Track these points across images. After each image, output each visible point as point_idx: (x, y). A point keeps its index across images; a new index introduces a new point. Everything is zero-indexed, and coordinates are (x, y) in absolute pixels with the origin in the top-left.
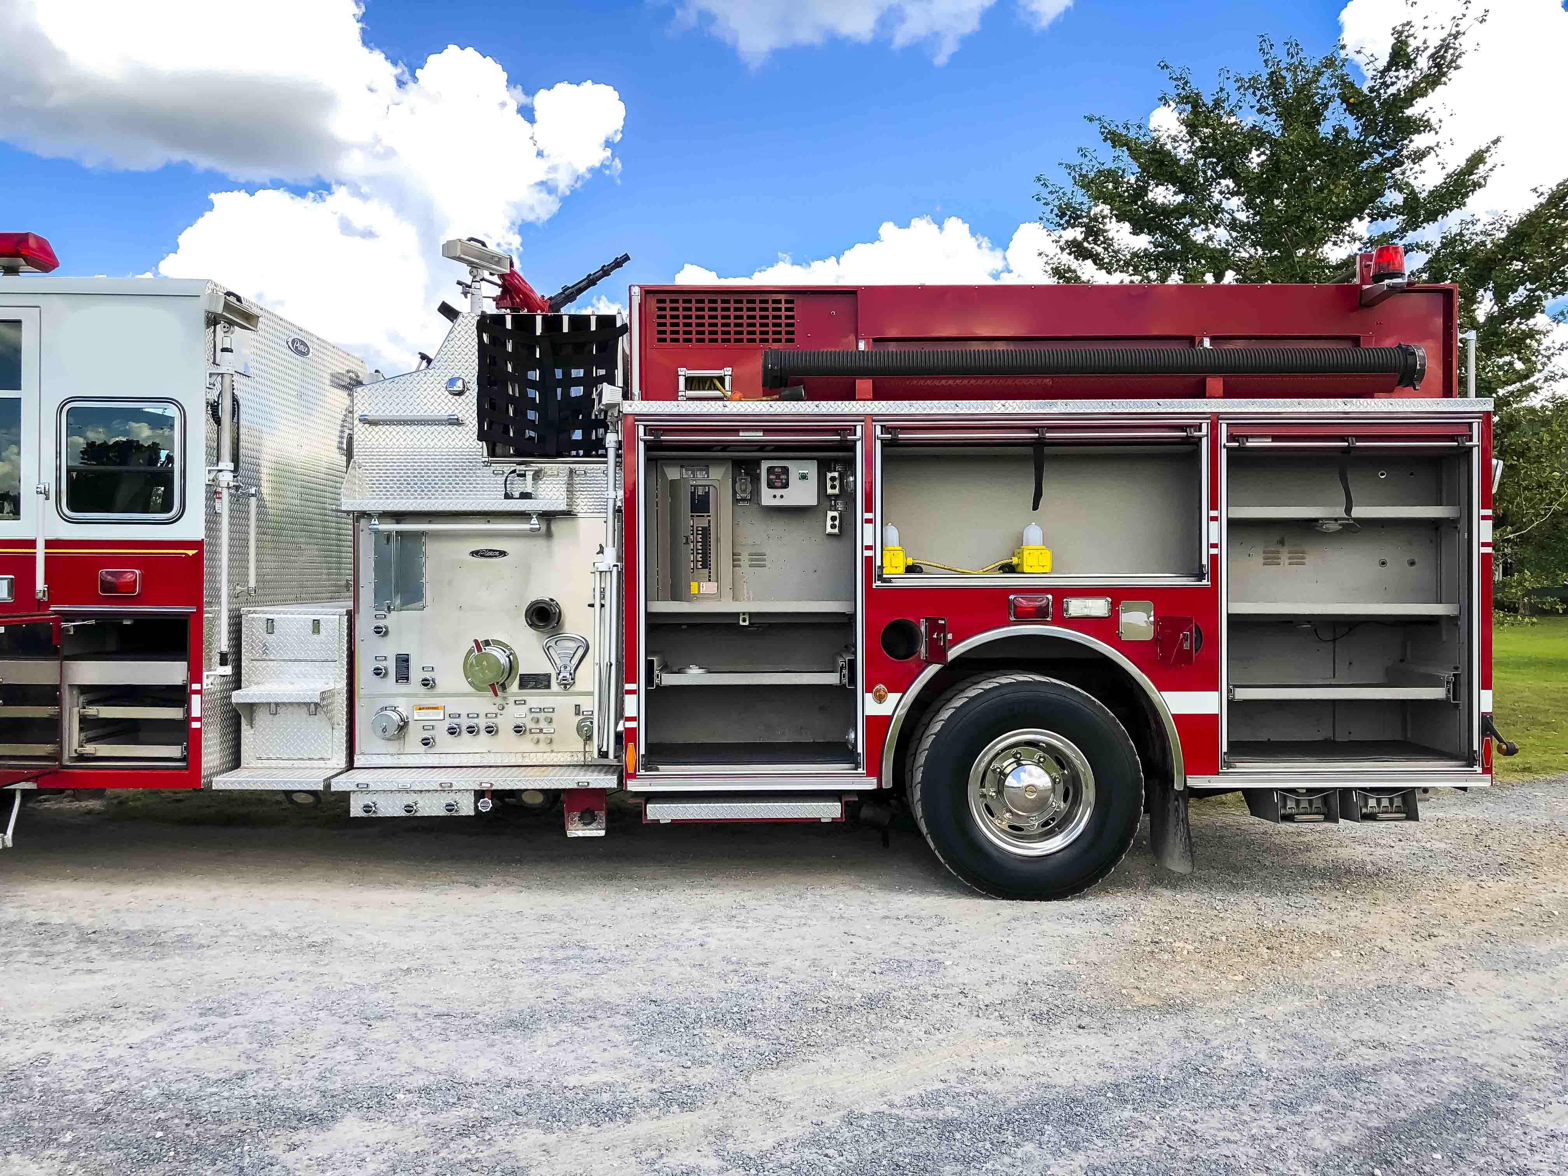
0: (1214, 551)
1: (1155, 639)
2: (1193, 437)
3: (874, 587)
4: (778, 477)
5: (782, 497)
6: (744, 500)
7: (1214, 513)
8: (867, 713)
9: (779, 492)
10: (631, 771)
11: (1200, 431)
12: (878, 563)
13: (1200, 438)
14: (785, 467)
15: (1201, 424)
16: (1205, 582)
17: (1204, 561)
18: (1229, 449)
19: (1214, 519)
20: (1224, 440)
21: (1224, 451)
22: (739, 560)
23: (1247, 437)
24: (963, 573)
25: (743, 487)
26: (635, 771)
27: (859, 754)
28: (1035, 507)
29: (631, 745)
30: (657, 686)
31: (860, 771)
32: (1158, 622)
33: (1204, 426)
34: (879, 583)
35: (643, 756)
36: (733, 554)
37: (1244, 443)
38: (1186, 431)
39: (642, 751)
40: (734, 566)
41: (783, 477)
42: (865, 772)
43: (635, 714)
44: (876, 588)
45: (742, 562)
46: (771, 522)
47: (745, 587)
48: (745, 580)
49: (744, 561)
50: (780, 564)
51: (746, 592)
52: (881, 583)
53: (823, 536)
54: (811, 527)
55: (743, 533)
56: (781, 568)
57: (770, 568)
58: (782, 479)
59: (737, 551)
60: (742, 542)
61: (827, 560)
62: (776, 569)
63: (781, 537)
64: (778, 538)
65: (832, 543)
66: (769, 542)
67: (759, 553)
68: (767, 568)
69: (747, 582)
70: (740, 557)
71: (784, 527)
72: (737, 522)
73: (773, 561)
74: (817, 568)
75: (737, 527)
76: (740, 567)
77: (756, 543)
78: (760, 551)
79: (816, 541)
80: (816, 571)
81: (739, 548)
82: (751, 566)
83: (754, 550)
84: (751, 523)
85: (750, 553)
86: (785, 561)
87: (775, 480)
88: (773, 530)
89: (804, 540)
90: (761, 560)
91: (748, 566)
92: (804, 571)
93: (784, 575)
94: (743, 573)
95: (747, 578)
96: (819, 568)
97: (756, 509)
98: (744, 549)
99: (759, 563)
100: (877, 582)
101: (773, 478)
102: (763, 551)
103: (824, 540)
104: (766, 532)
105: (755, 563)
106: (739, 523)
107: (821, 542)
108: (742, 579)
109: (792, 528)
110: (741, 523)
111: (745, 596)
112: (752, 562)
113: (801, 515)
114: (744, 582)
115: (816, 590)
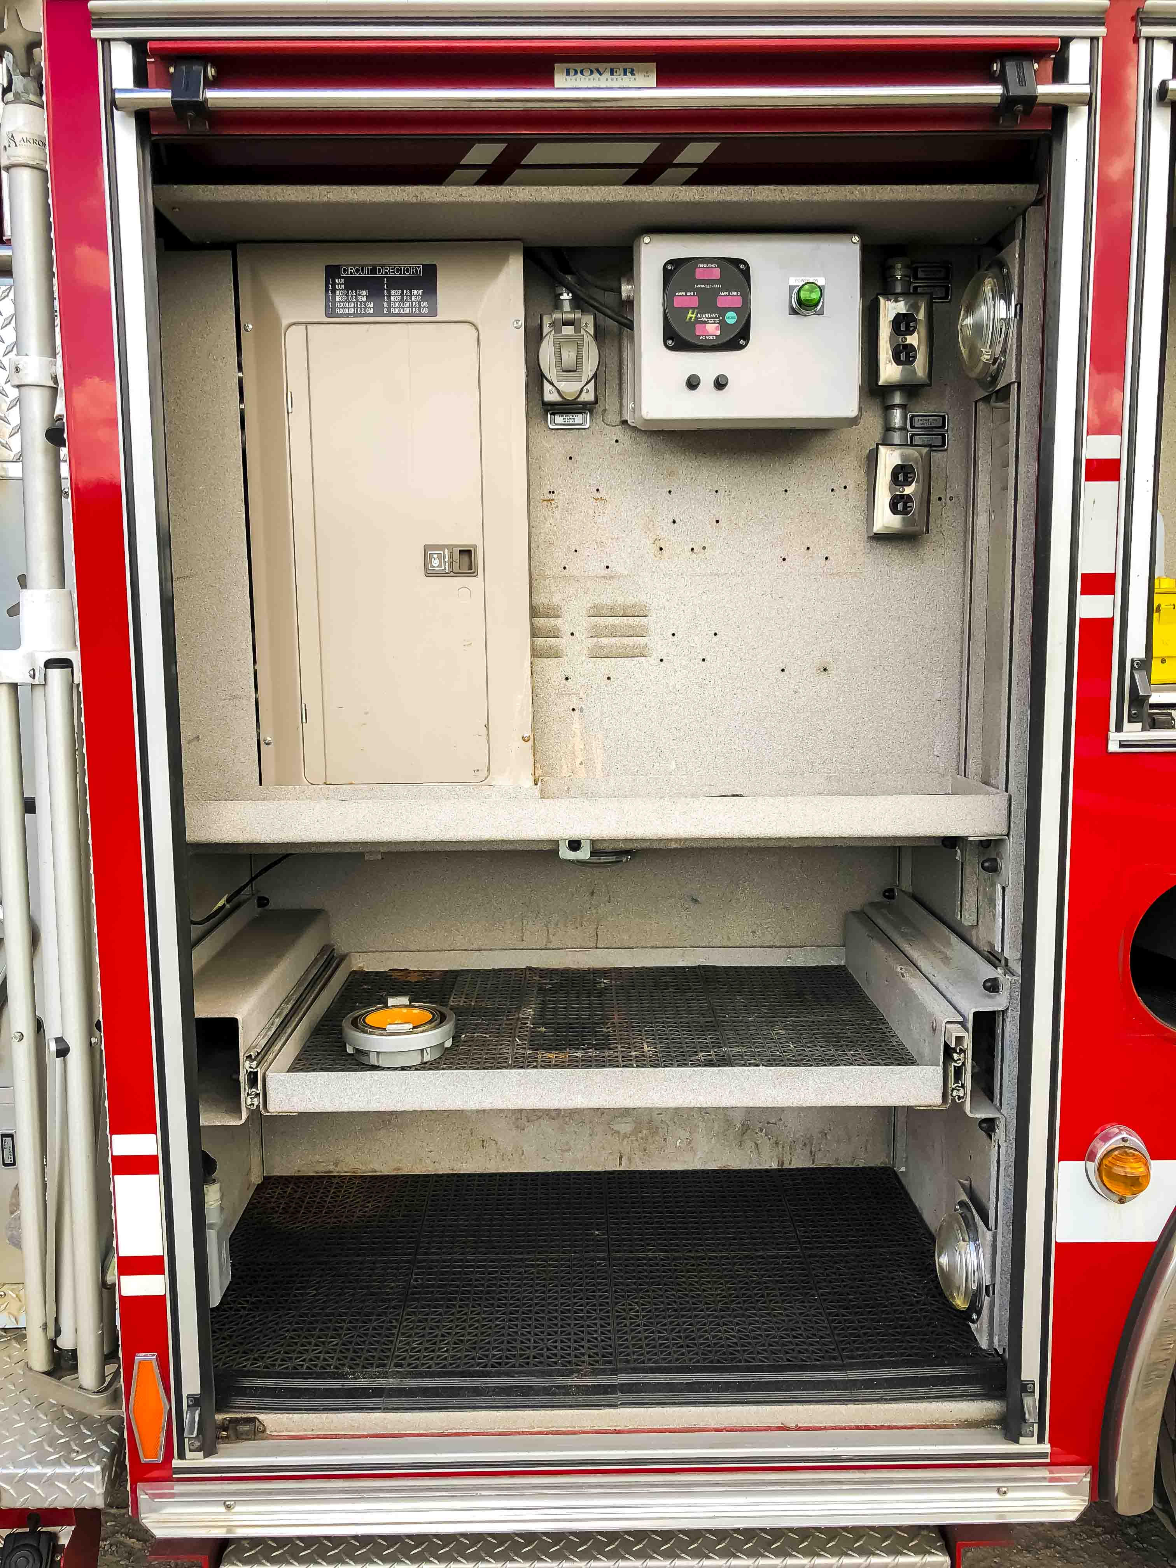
3: (1113, 747)
4: (708, 303)
5: (720, 384)
6: (566, 407)
8: (1063, 1234)
9: (709, 365)
10: (151, 1455)
12: (1136, 650)
14: (736, 262)
22: (553, 633)
25: (569, 356)
26: (169, 1456)
27: (1025, 1388)
29: (146, 1359)
30: (255, 1114)
31: (1029, 1445)
34: (1133, 732)
35: (196, 1401)
36: (534, 612)
39: (192, 1384)
40: (536, 654)
41: (728, 299)
42: (1046, 1447)
43: (155, 1247)
44: (1121, 746)
45: (564, 641)
46: (670, 492)
47: (576, 726)
48: (574, 702)
49: (572, 634)
50: (698, 646)
51: (579, 745)
52: (1143, 730)
53: (856, 540)
54: (812, 510)
55: (565, 533)
56: (704, 660)
57: (662, 660)
58: (723, 311)
59: (545, 601)
60: (565, 568)
61: (866, 629)
62: (684, 663)
63: (704, 548)
64: (692, 549)
65: (887, 568)
66: (661, 565)
67: (625, 608)
68: (653, 660)
69: (581, 710)
70: (559, 622)
71: (713, 512)
72: (546, 492)
73: (674, 635)
74: (829, 659)
75: (546, 512)
76: (557, 656)
77: (618, 568)
78: (630, 600)
79: (827, 558)
80: (825, 670)
81: (553, 588)
82: (598, 654)
83: (609, 595)
84: (598, 495)
85: (595, 606)
86: (715, 634)
87: (694, 316)
88: (674, 522)
89: (784, 559)
90: (631, 633)
91: (585, 652)
92: (783, 670)
93: (712, 682)
94: (567, 679)
95: (581, 695)
96: (837, 660)
97: (617, 441)
98: (571, 591)
99: (626, 641)
100: (1126, 725)
101: (687, 310)
102: (642, 598)
103: (859, 554)
104: (649, 529)
105: (613, 640)
106: (551, 496)
107: (846, 564)
108: (565, 699)
109: (743, 514)
110: (560, 498)
111: (578, 761)
112: (600, 639)
113: (777, 465)
114: (573, 710)
115: (825, 741)
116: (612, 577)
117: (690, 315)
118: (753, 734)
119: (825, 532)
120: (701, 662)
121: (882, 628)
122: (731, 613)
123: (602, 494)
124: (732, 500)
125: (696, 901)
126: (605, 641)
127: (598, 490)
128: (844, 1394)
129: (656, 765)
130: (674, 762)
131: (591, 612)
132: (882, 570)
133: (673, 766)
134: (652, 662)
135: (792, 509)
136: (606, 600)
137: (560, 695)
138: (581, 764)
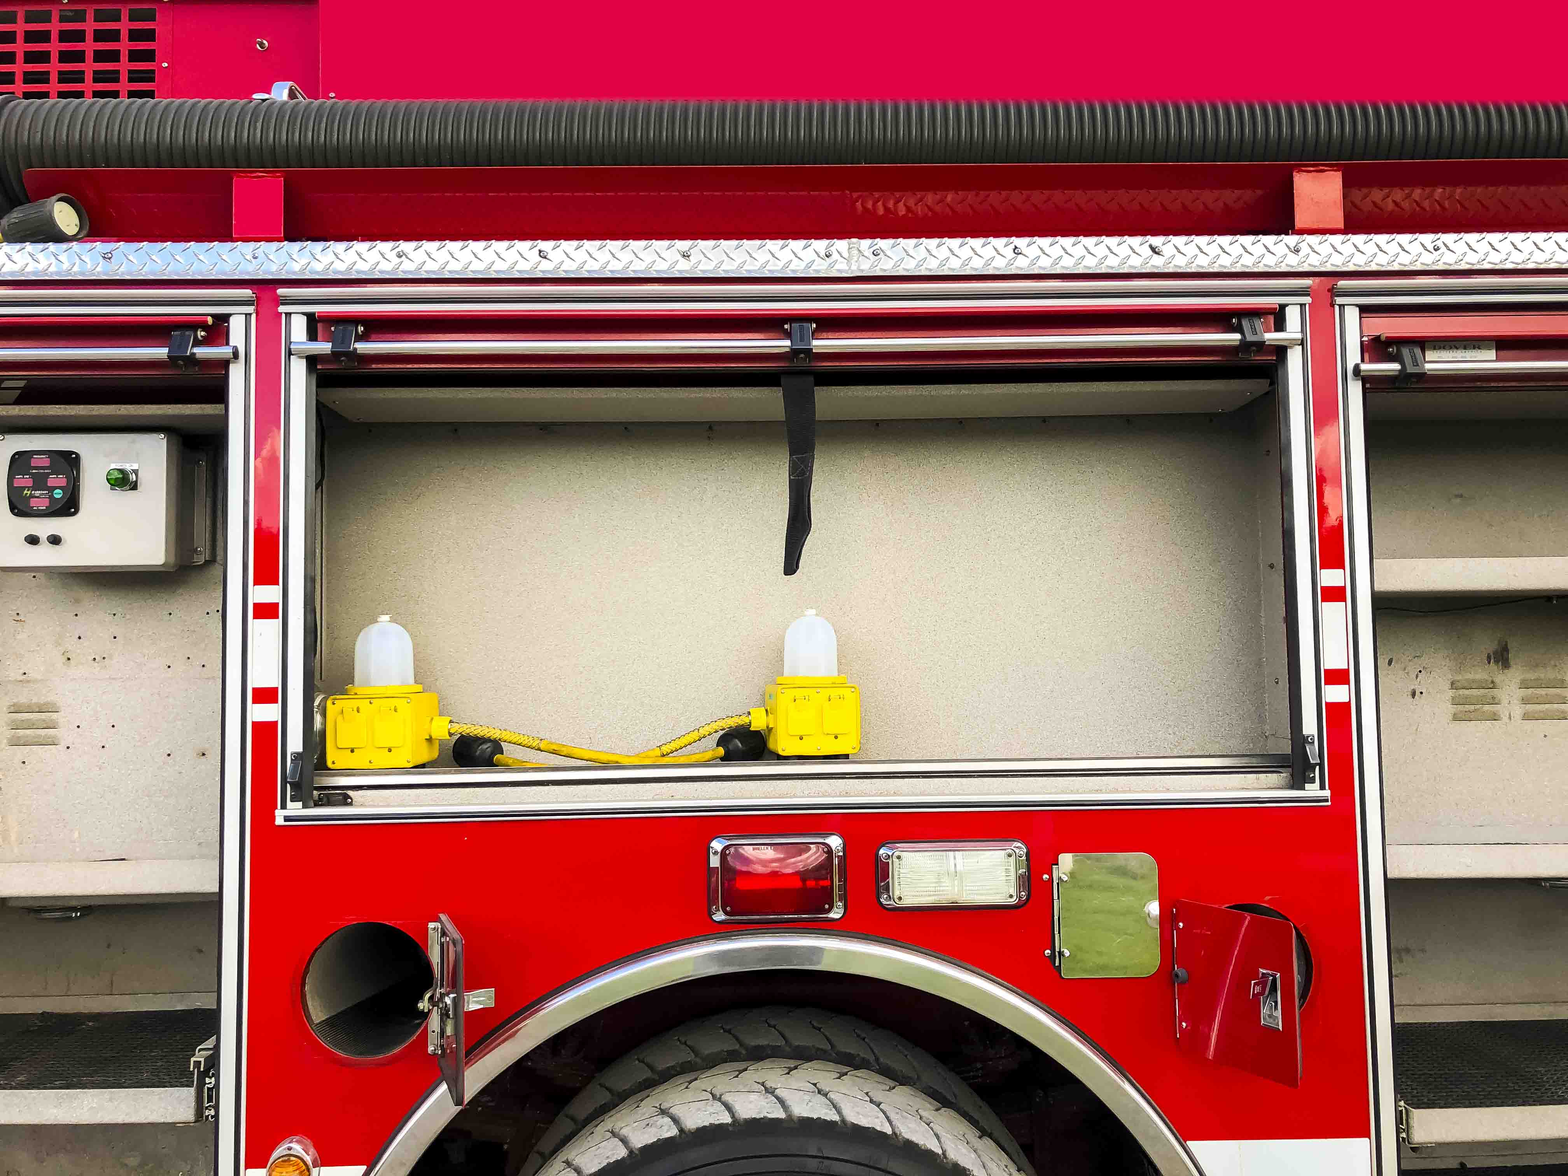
0: (1336, 694)
1: (1165, 970)
2: (1261, 346)
3: (279, 821)
4: (40, 482)
5: (55, 541)
7: (1331, 578)
9: (44, 527)
11: (1280, 325)
13: (1281, 351)
14: (68, 453)
15: (1283, 307)
16: (1312, 790)
17: (1310, 727)
18: (1371, 384)
19: (1334, 594)
20: (1354, 356)
21: (1355, 390)
23: (1423, 343)
24: (605, 767)
28: (791, 566)
32: (1175, 919)
33: (1293, 316)
37: (1416, 363)
38: (1239, 329)
41: (56, 480)
44: (285, 820)
46: (76, 615)
50: (99, 736)
52: (303, 808)
54: (191, 628)
56: (103, 747)
57: (68, 748)
58: (52, 489)
62: (87, 749)
63: (104, 658)
64: (94, 659)
66: (68, 671)
67: (39, 705)
68: (61, 747)
71: (111, 630)
73: (78, 727)
74: (207, 746)
77: (32, 675)
78: (42, 700)
79: (204, 666)
80: (203, 754)
82: (15, 742)
83: (24, 697)
84: (18, 618)
85: (14, 705)
86: (113, 726)
87: (29, 492)
88: (80, 638)
89: (169, 667)
90: (44, 726)
91: (5, 741)
92: (169, 755)
93: (111, 765)
95: (1, 777)
96: (213, 746)
99: (39, 732)
100: (289, 804)
101: (24, 488)
102: (51, 698)
104: (59, 644)
105: (28, 732)
109: (136, 632)
112: (17, 731)
116: (28, 681)
117: (26, 492)
118: (145, 807)
119: (203, 646)
120: (101, 749)
122: (127, 709)
123: (21, 617)
124: (128, 621)
125: (200, 951)
126: (21, 732)
127: (18, 614)
129: (62, 834)
130: (77, 832)
131: (12, 709)
133: (77, 836)
134: (61, 749)
135: (176, 628)
136: (23, 699)
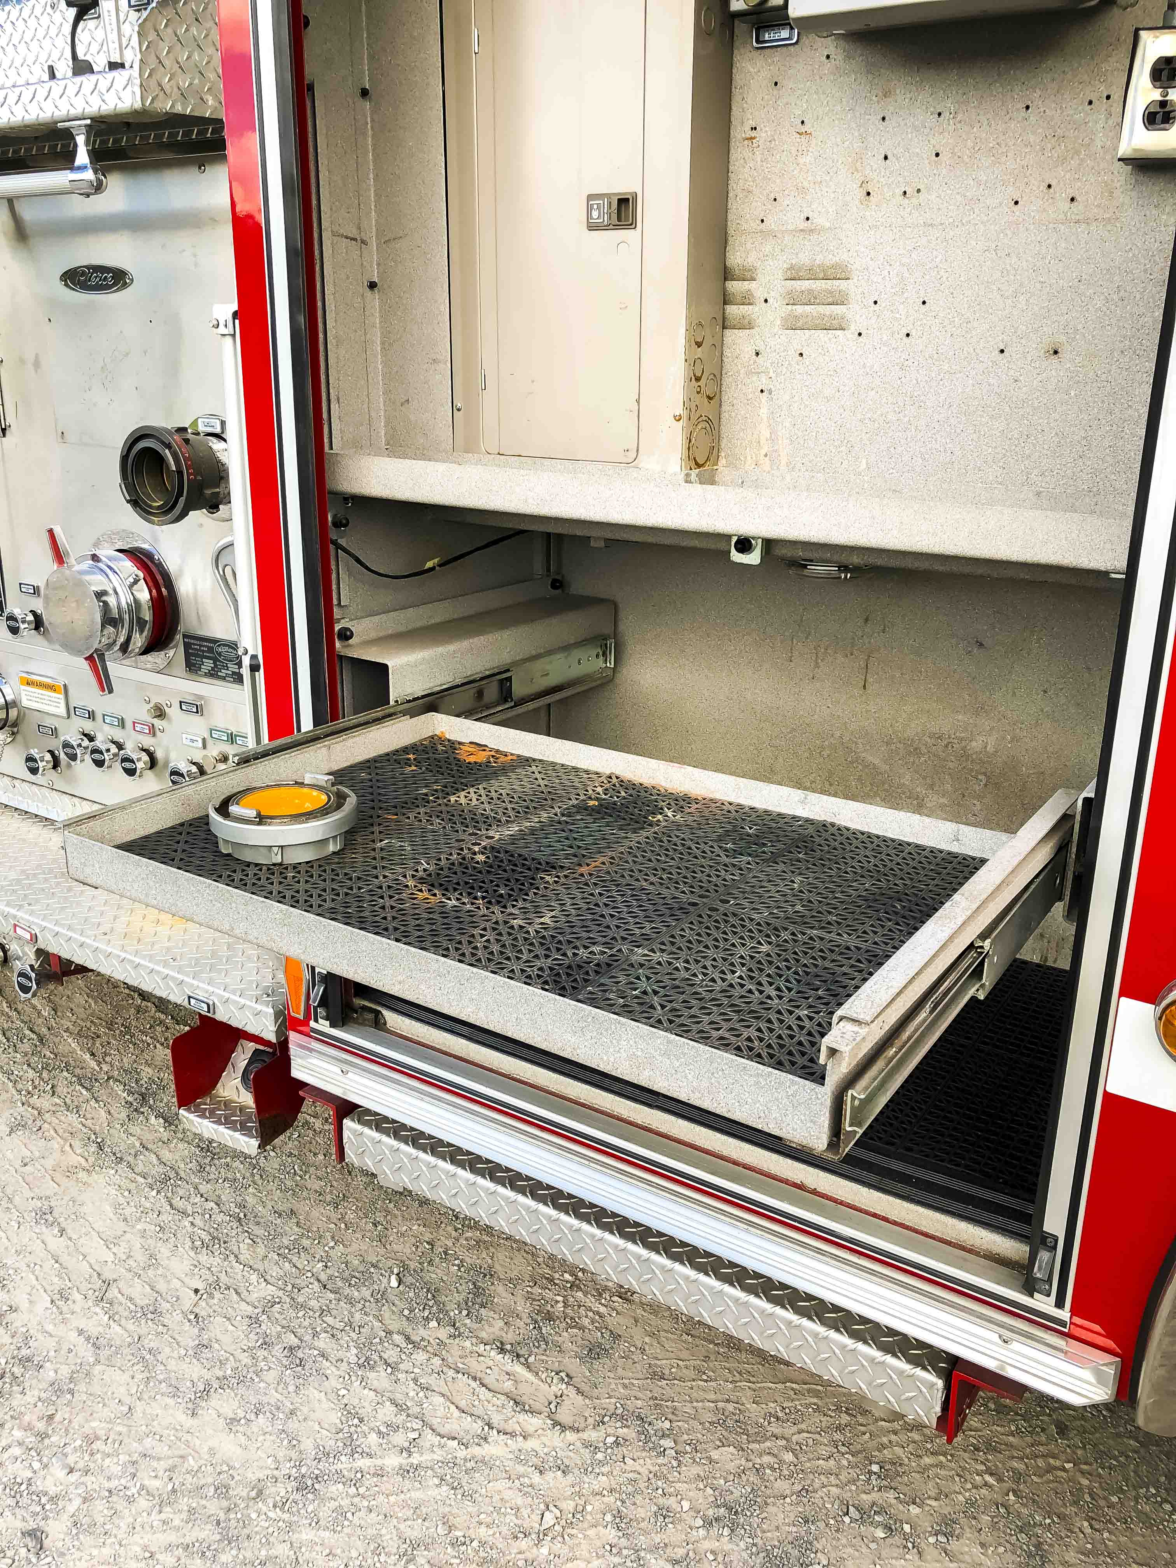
8: (1110, 1083)
22: (745, 299)
27: (1046, 1240)
31: (1045, 1304)
40: (728, 324)
42: (1064, 1314)
45: (757, 309)
46: (884, 119)
47: (764, 412)
48: (764, 383)
49: (766, 301)
50: (903, 317)
51: (766, 433)
53: (1116, 172)
54: (1060, 132)
55: (765, 178)
56: (908, 335)
57: (860, 334)
59: (739, 261)
60: (762, 221)
61: (1115, 297)
62: (885, 338)
63: (919, 191)
64: (905, 193)
65: (1154, 212)
66: (867, 213)
67: (824, 268)
68: (851, 334)
69: (770, 392)
70: (753, 285)
71: (932, 142)
72: (748, 128)
73: (875, 302)
74: (1063, 338)
75: (747, 153)
76: (750, 326)
77: (818, 220)
78: (830, 259)
79: (1072, 199)
80: (1056, 352)
81: (749, 246)
82: (793, 325)
83: (807, 254)
84: (803, 129)
85: (792, 268)
86: (924, 303)
88: (886, 158)
89: (1016, 203)
90: (830, 300)
91: (779, 322)
92: (1002, 351)
93: (916, 363)
94: (757, 354)
95: (771, 374)
96: (1074, 339)
97: (828, 57)
98: (768, 248)
99: (821, 309)
102: (842, 256)
103: (1117, 193)
104: (857, 170)
105: (808, 308)
106: (753, 134)
107: (1098, 206)
108: (755, 378)
109: (970, 144)
110: (762, 136)
111: (763, 452)
112: (794, 307)
113: (1018, 72)
114: (762, 391)
115: (1046, 447)
116: (812, 231)
118: (959, 431)
119: (1073, 163)
120: (905, 338)
121: (1138, 297)
122: (946, 275)
123: (806, 128)
124: (959, 125)
125: (982, 645)
126: (799, 309)
127: (803, 122)
128: (873, 1178)
129: (845, 462)
130: (864, 461)
131: (788, 275)
132: (1148, 213)
133: (864, 466)
134: (850, 337)
135: (1034, 133)
136: (804, 259)
137: (749, 373)
138: (766, 455)
